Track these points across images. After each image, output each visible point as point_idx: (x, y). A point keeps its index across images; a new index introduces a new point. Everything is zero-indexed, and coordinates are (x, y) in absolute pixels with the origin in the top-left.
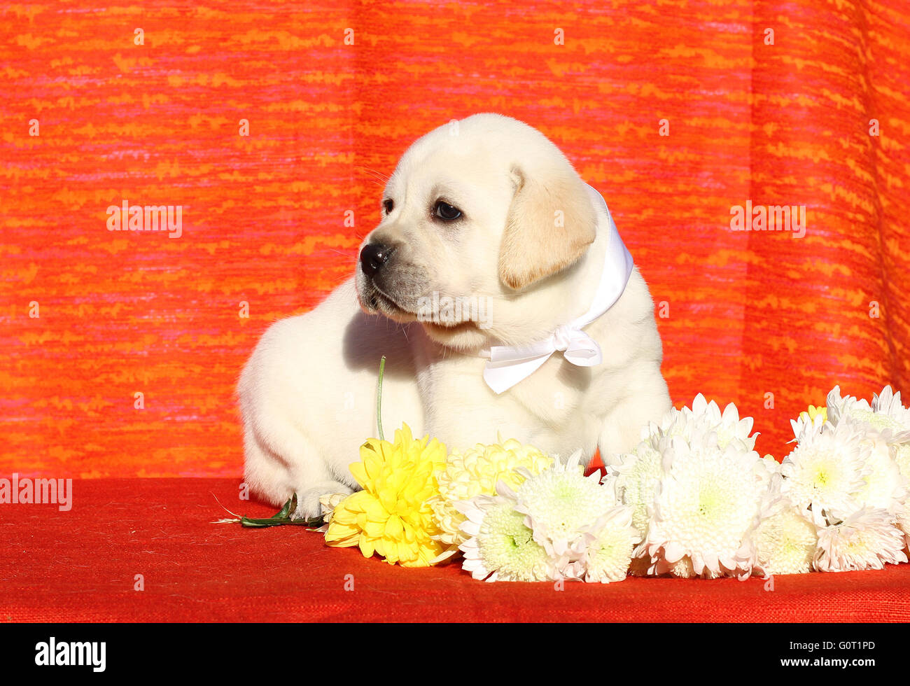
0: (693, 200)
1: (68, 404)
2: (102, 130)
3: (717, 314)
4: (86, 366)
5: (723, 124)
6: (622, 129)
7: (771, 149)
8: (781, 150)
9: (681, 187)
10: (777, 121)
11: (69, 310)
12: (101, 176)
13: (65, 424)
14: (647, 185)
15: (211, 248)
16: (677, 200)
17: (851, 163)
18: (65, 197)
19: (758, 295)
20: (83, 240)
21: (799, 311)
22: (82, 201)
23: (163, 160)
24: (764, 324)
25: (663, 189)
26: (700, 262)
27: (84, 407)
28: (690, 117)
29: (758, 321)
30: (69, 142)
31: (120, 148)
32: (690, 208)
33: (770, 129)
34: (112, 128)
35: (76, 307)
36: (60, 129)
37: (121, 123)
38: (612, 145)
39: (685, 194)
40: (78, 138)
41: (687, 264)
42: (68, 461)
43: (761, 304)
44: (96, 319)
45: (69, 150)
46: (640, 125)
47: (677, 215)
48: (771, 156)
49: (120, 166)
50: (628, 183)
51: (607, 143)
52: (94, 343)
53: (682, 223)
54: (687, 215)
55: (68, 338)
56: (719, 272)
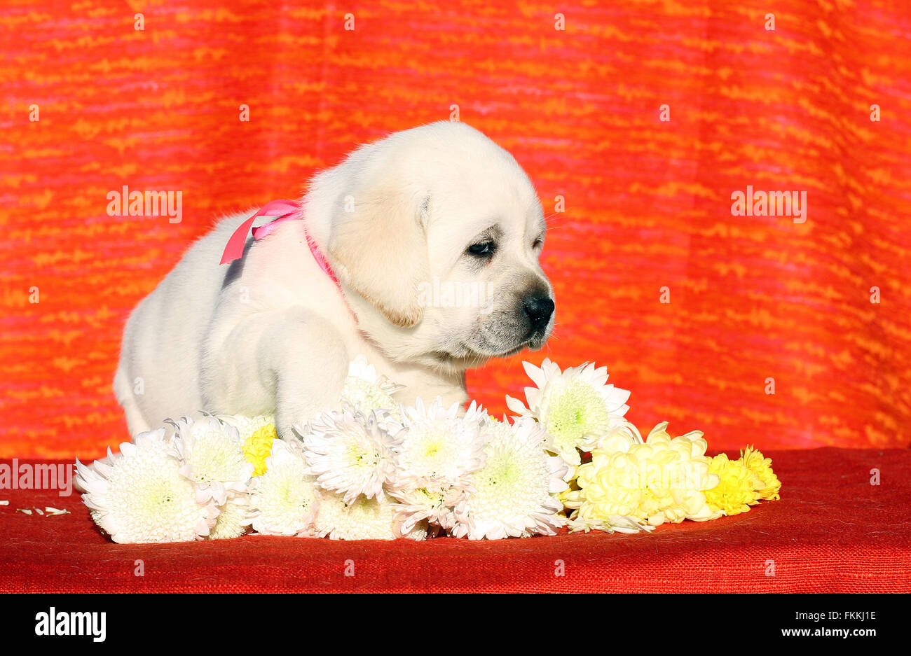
0: (647, 134)
1: (75, 317)
2: (115, 65)
3: (665, 241)
4: (94, 280)
5: (678, 66)
6: (584, 67)
7: (725, 91)
8: (735, 93)
9: (637, 122)
10: (731, 65)
11: (80, 231)
12: (115, 107)
13: (71, 336)
14: (605, 119)
15: (210, 168)
16: (633, 134)
17: (804, 103)
18: (82, 127)
19: (704, 223)
20: (95, 166)
21: (749, 240)
22: (97, 130)
23: (169, 89)
24: (711, 251)
25: (620, 122)
26: (652, 192)
27: (89, 318)
28: (649, 58)
29: (704, 247)
30: (86, 77)
31: (131, 80)
32: (643, 141)
33: (724, 73)
34: (125, 63)
35: (87, 227)
36: (78, 66)
37: (132, 58)
38: (574, 81)
39: (640, 129)
40: (93, 73)
41: (639, 194)
42: (73, 370)
43: (709, 233)
44: (105, 237)
45: (86, 84)
46: (601, 63)
47: (632, 148)
48: (724, 98)
49: (131, 96)
50: (588, 116)
51: (569, 79)
52: (103, 259)
53: (637, 155)
54: (640, 148)
55: (78, 255)
56: (668, 201)
